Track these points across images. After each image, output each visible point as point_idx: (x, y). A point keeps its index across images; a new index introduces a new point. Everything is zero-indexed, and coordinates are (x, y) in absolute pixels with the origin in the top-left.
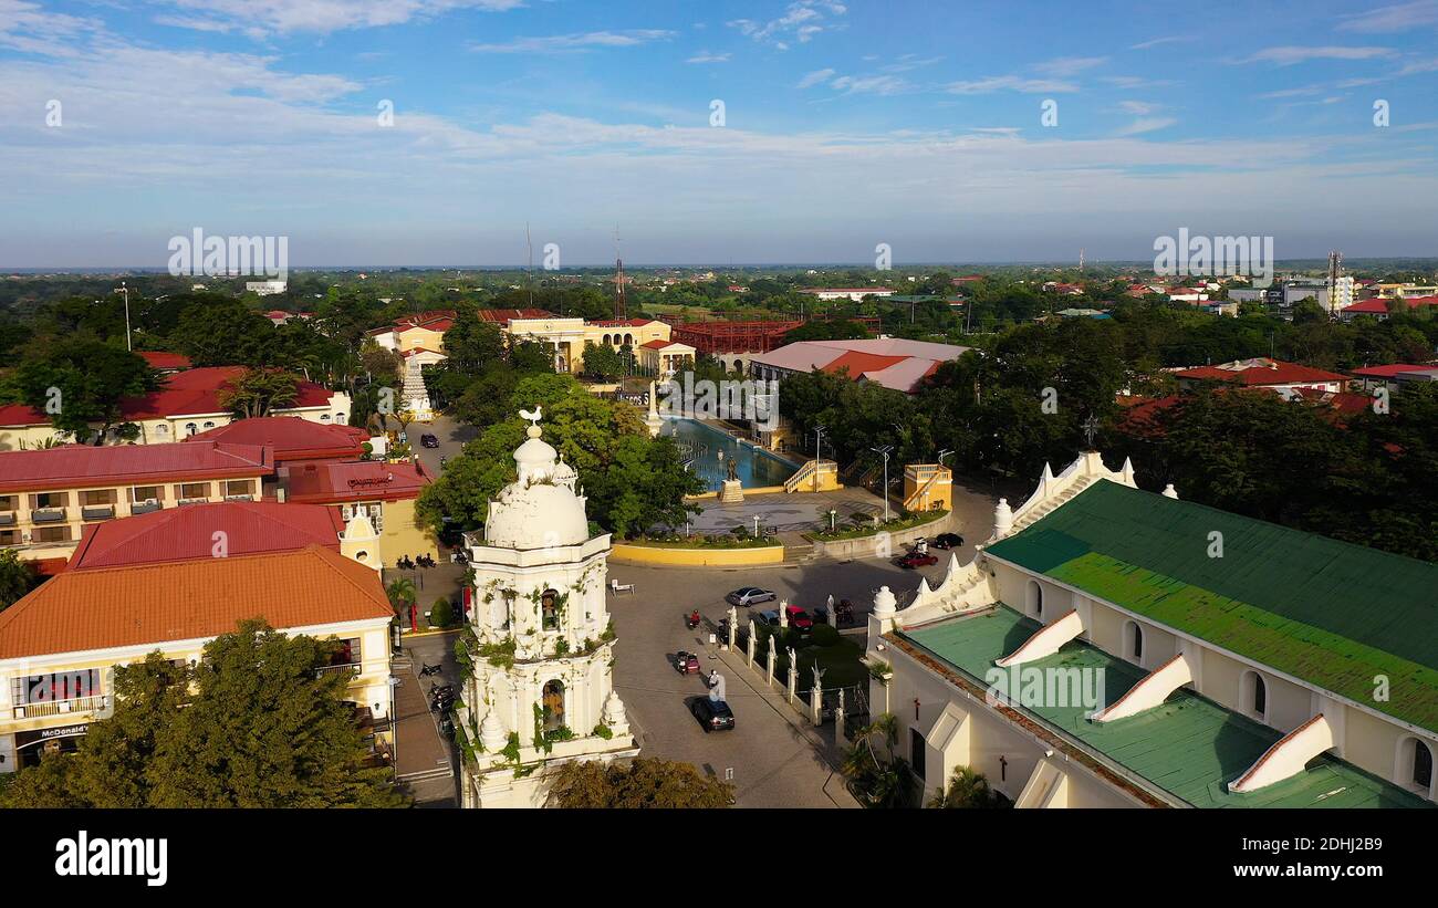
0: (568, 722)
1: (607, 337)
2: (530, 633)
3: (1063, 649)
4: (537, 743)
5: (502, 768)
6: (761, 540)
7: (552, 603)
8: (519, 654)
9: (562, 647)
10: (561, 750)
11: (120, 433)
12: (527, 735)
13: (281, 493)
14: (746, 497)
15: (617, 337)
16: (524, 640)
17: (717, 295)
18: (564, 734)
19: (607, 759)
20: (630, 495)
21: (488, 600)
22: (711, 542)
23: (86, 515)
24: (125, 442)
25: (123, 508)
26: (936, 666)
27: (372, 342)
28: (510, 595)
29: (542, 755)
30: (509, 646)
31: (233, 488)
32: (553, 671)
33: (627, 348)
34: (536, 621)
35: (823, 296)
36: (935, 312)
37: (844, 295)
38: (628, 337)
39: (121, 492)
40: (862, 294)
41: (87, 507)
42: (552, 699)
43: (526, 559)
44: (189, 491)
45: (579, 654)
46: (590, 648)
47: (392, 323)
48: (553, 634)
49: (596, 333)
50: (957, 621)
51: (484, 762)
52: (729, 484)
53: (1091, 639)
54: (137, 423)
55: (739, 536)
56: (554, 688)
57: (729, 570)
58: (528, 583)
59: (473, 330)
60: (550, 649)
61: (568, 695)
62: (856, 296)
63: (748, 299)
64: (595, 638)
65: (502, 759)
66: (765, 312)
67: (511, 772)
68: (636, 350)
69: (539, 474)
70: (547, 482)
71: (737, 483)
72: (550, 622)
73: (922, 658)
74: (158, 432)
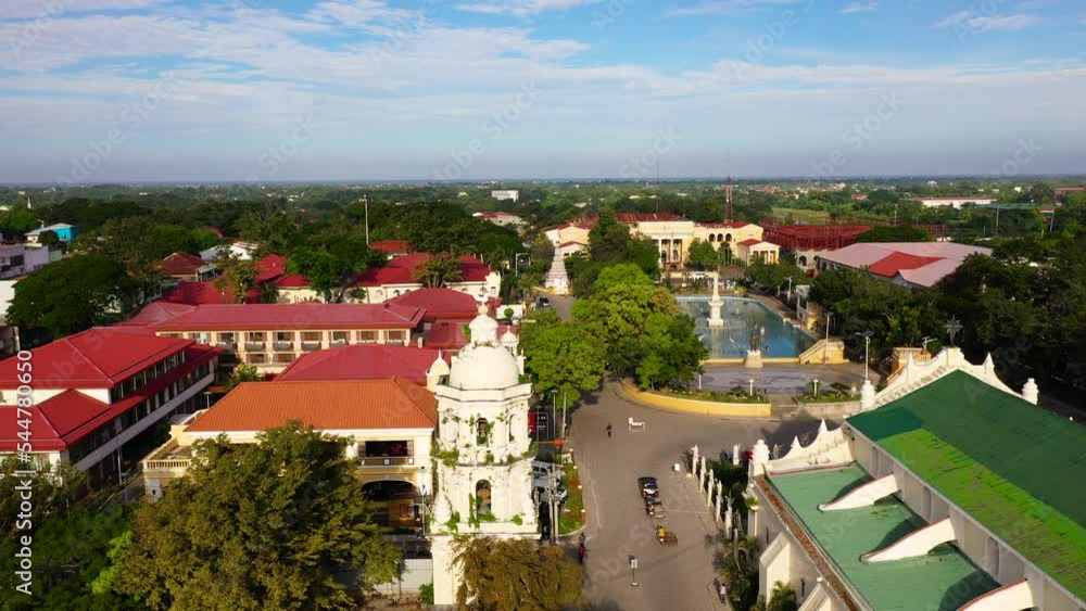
0: (494, 510)
1: (712, 236)
2: (467, 446)
3: (879, 502)
4: (472, 520)
5: (443, 534)
6: (753, 399)
7: (483, 427)
8: (461, 460)
9: (490, 459)
10: (486, 528)
11: (354, 295)
12: (465, 515)
13: (420, 340)
14: (765, 365)
15: (720, 236)
16: (462, 451)
17: (840, 201)
18: (491, 518)
19: (518, 538)
20: (653, 356)
21: (445, 421)
22: (714, 397)
23: (304, 347)
24: (356, 301)
25: (325, 345)
26: (777, 504)
27: (544, 237)
28: (457, 419)
29: (473, 529)
30: (455, 454)
31: (393, 335)
32: (482, 474)
33: (725, 246)
34: (473, 439)
35: (928, 203)
36: (1020, 219)
37: (946, 202)
38: (729, 236)
39: (325, 333)
40: (963, 202)
41: (306, 342)
42: (483, 493)
43: (464, 396)
44: (365, 336)
45: (501, 464)
46: (511, 460)
47: (561, 224)
48: (483, 449)
49: (703, 233)
50: (816, 471)
51: (434, 528)
52: (751, 354)
53: (903, 497)
54: (364, 289)
55: (738, 393)
56: (483, 486)
57: (724, 419)
58: (466, 412)
59: (609, 229)
60: (482, 459)
61: (493, 491)
62: (957, 204)
63: (864, 206)
64: (517, 454)
65: (446, 529)
66: (874, 216)
67: (451, 538)
68: (733, 245)
69: (483, 339)
70: (488, 344)
71: (758, 353)
72: (482, 441)
73: (772, 497)
74: (377, 295)
